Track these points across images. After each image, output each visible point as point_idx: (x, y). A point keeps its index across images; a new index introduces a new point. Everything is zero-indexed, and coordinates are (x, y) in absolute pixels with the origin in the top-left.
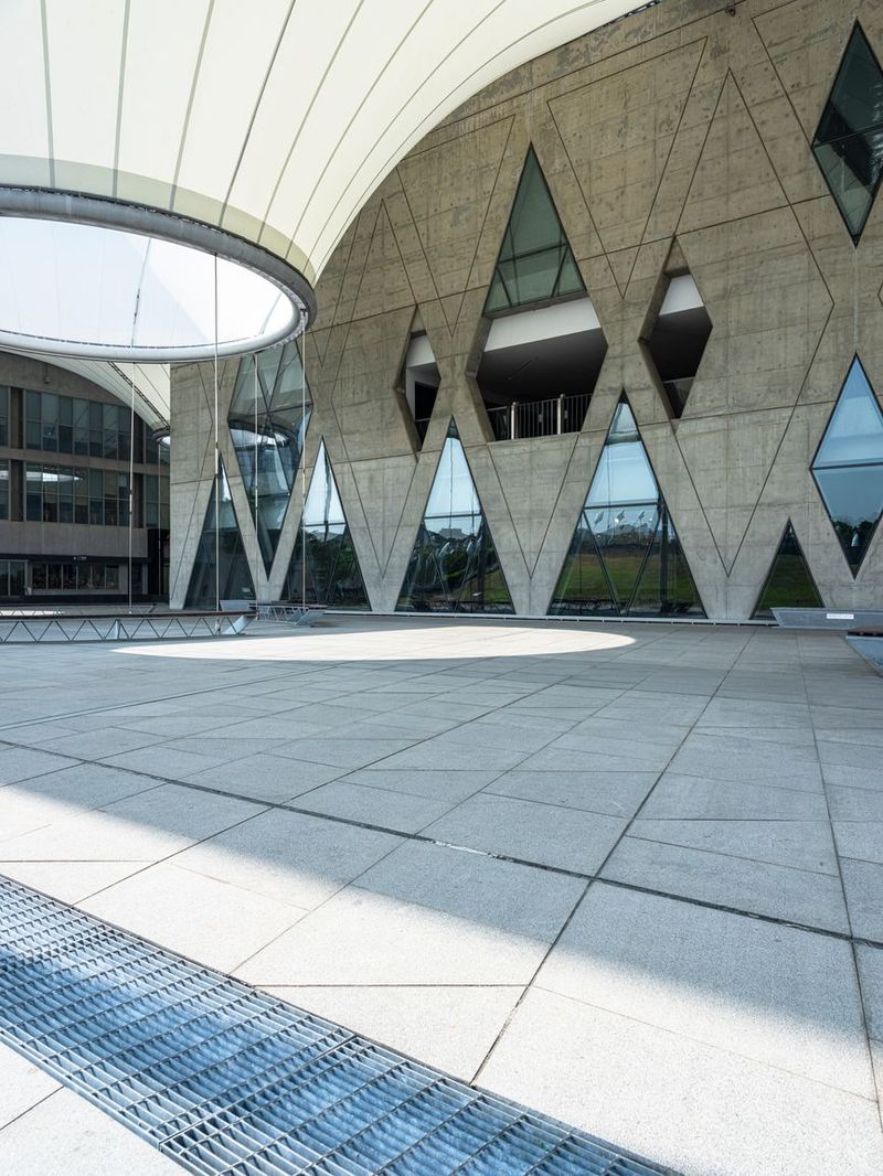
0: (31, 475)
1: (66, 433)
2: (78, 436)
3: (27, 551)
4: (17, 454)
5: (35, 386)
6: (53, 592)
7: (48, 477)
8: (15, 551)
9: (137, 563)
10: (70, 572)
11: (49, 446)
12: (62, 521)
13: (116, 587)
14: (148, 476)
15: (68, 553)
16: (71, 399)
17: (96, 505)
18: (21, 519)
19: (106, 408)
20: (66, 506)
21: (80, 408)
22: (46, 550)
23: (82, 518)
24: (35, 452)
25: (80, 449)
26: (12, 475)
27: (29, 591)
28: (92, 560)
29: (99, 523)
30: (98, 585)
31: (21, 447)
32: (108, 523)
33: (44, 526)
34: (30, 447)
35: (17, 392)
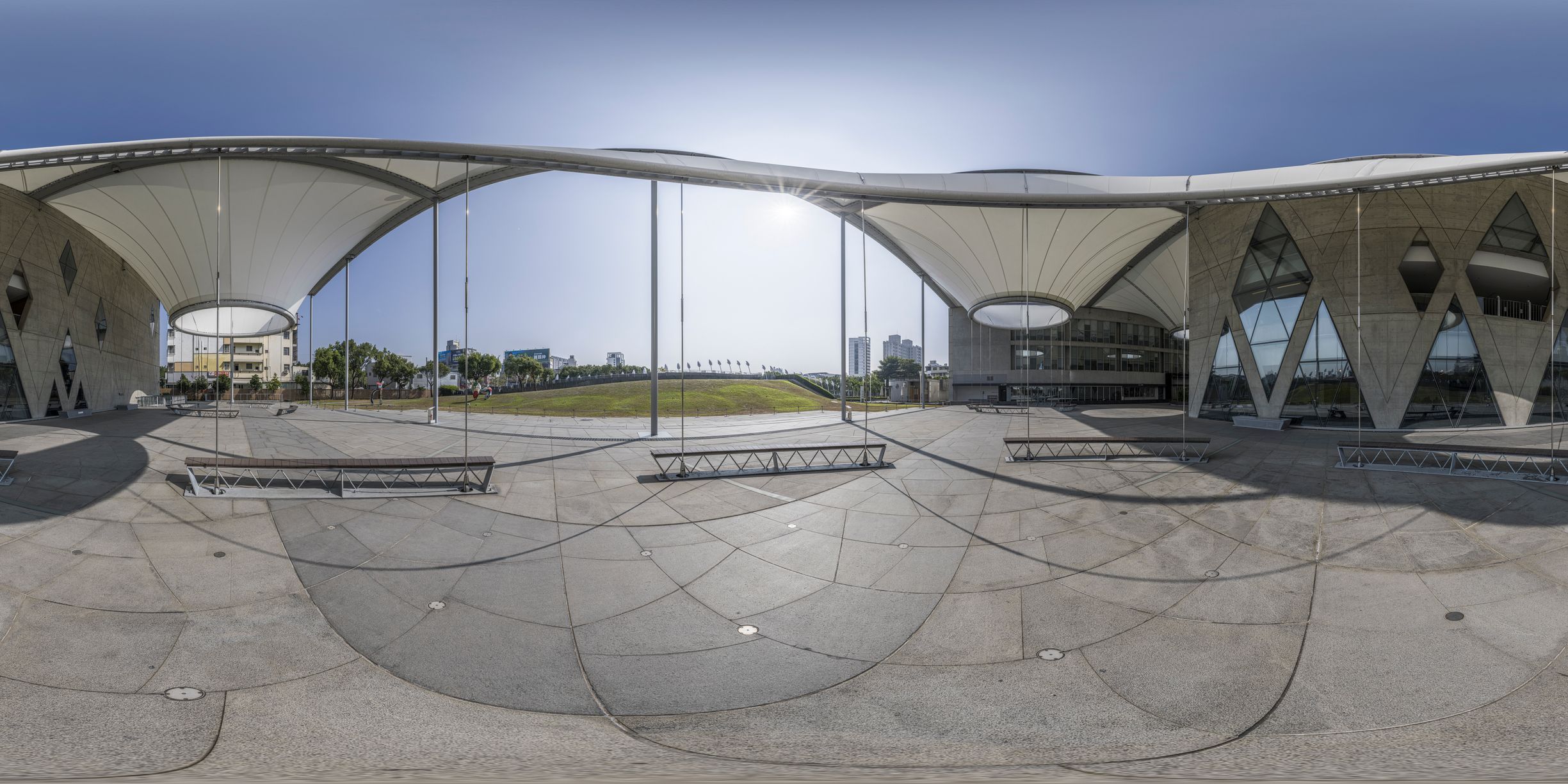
0: (1123, 356)
1: (1136, 337)
2: (1141, 339)
3: (1122, 382)
4: (1118, 346)
5: (1125, 321)
6: (1131, 399)
7: (1130, 356)
8: (1118, 383)
9: (1160, 387)
10: (1138, 389)
11: (1130, 343)
12: (1135, 371)
13: (1154, 396)
14: (1166, 353)
15: (1137, 383)
16: (1138, 325)
17: (1147, 365)
18: (1120, 370)
19: (1151, 328)
20: (1136, 365)
21: (1141, 329)
22: (1129, 382)
23: (1141, 370)
24: (1124, 345)
25: (1141, 344)
26: (1117, 356)
27: (1123, 398)
28: (1145, 385)
29: (1148, 371)
30: (1148, 395)
31: (1120, 343)
32: (1151, 371)
33: (1128, 373)
34: (1123, 343)
35: (1118, 324)
